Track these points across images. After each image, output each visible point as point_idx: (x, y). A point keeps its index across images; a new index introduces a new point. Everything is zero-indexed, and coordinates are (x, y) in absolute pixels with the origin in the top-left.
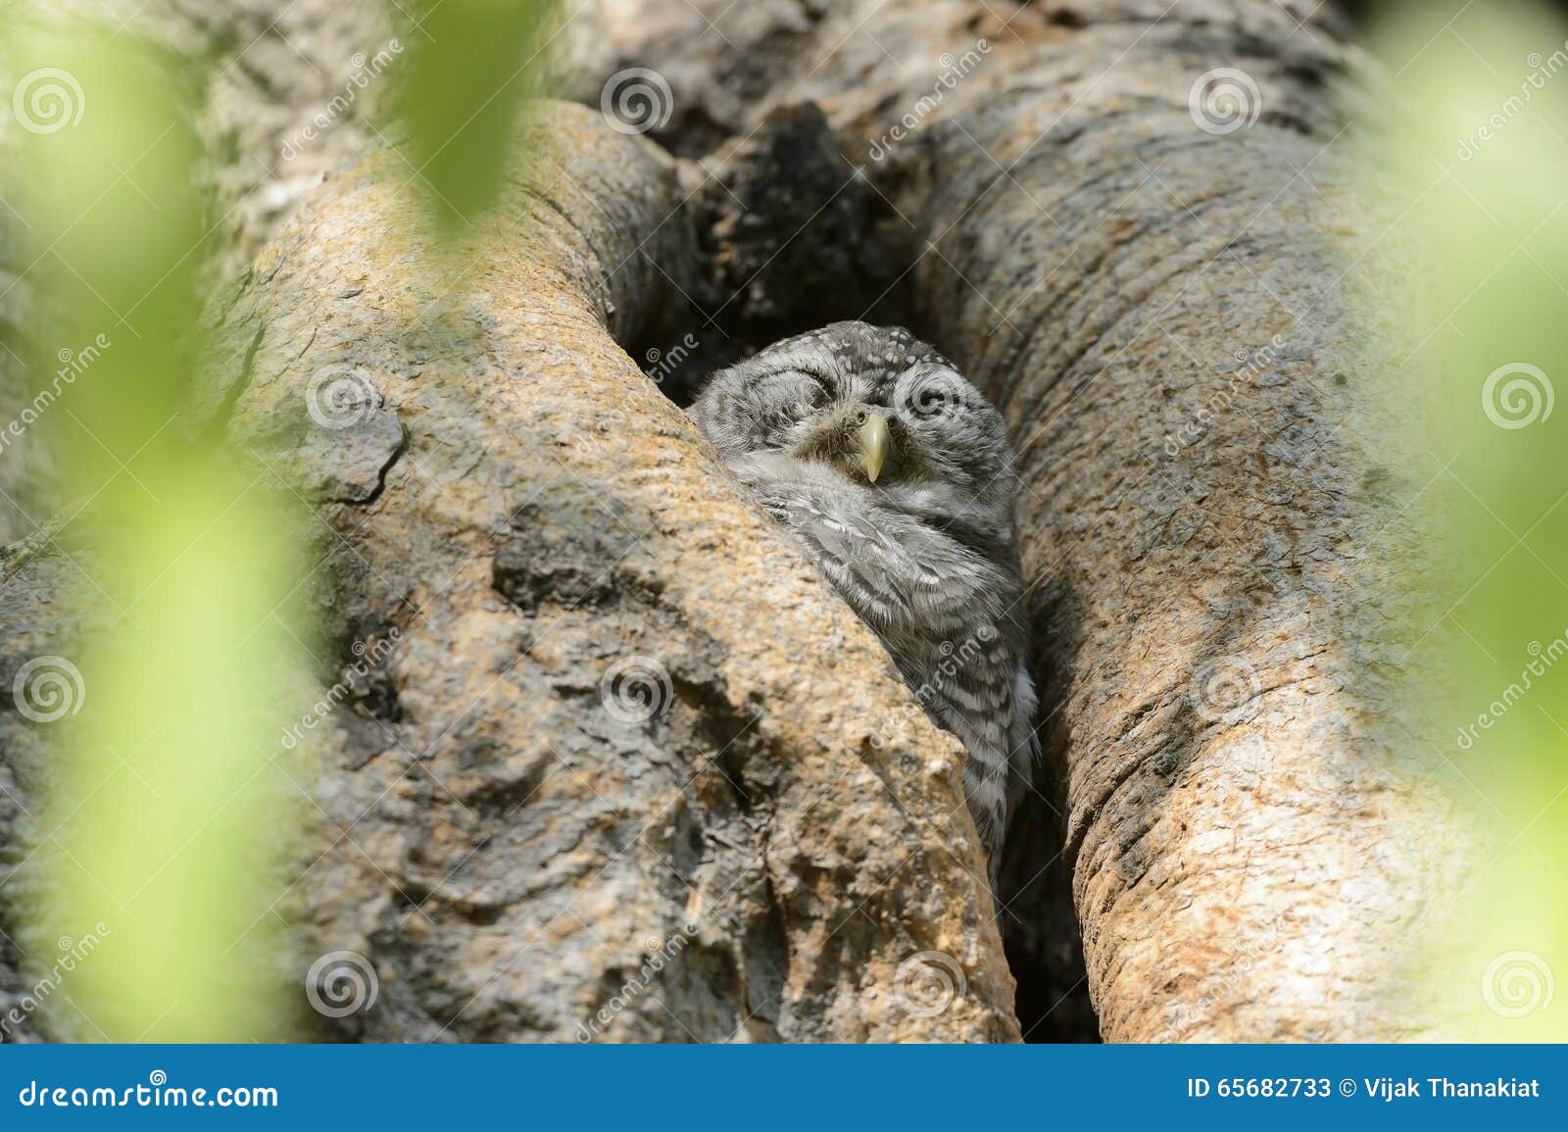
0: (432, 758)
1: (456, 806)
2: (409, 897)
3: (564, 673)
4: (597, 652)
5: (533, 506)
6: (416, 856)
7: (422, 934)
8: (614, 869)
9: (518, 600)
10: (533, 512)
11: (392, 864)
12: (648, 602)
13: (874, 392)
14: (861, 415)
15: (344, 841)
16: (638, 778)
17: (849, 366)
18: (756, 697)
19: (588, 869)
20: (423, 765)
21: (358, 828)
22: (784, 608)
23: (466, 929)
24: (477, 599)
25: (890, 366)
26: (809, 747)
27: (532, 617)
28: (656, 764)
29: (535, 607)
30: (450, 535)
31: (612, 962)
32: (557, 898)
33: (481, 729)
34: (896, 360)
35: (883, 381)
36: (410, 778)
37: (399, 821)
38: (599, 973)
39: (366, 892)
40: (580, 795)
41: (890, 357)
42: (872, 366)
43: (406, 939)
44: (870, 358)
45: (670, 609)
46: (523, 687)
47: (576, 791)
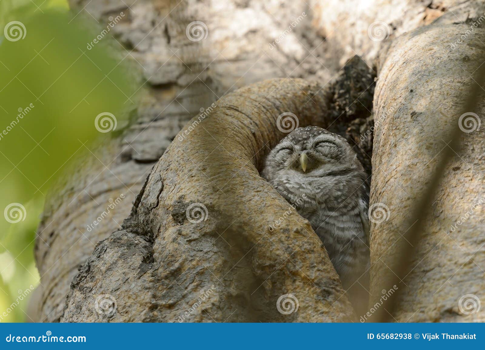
0: (158, 269)
1: (163, 280)
2: (154, 307)
3: (190, 236)
4: (199, 228)
5: (183, 195)
6: (154, 296)
7: (157, 316)
8: (205, 283)
9: (178, 221)
10: (183, 197)
11: (148, 300)
12: (212, 211)
13: (302, 147)
14: (299, 155)
15: (136, 298)
16: (210, 258)
17: (295, 143)
18: (240, 227)
19: (198, 286)
20: (156, 272)
21: (139, 294)
22: (247, 201)
23: (168, 311)
24: (171, 224)
25: (305, 139)
26: (256, 236)
27: (182, 224)
28: (216, 253)
29: (183, 222)
30: (167, 209)
31: (203, 308)
32: (190, 296)
33: (169, 258)
34: (306, 137)
35: (304, 143)
36: (152, 276)
37: (149, 288)
38: (200, 312)
39: (142, 310)
40: (194, 267)
41: (304, 137)
42: (300, 141)
43: (153, 319)
44: (299, 139)
45: (217, 211)
46: (179, 244)
47: (193, 267)
